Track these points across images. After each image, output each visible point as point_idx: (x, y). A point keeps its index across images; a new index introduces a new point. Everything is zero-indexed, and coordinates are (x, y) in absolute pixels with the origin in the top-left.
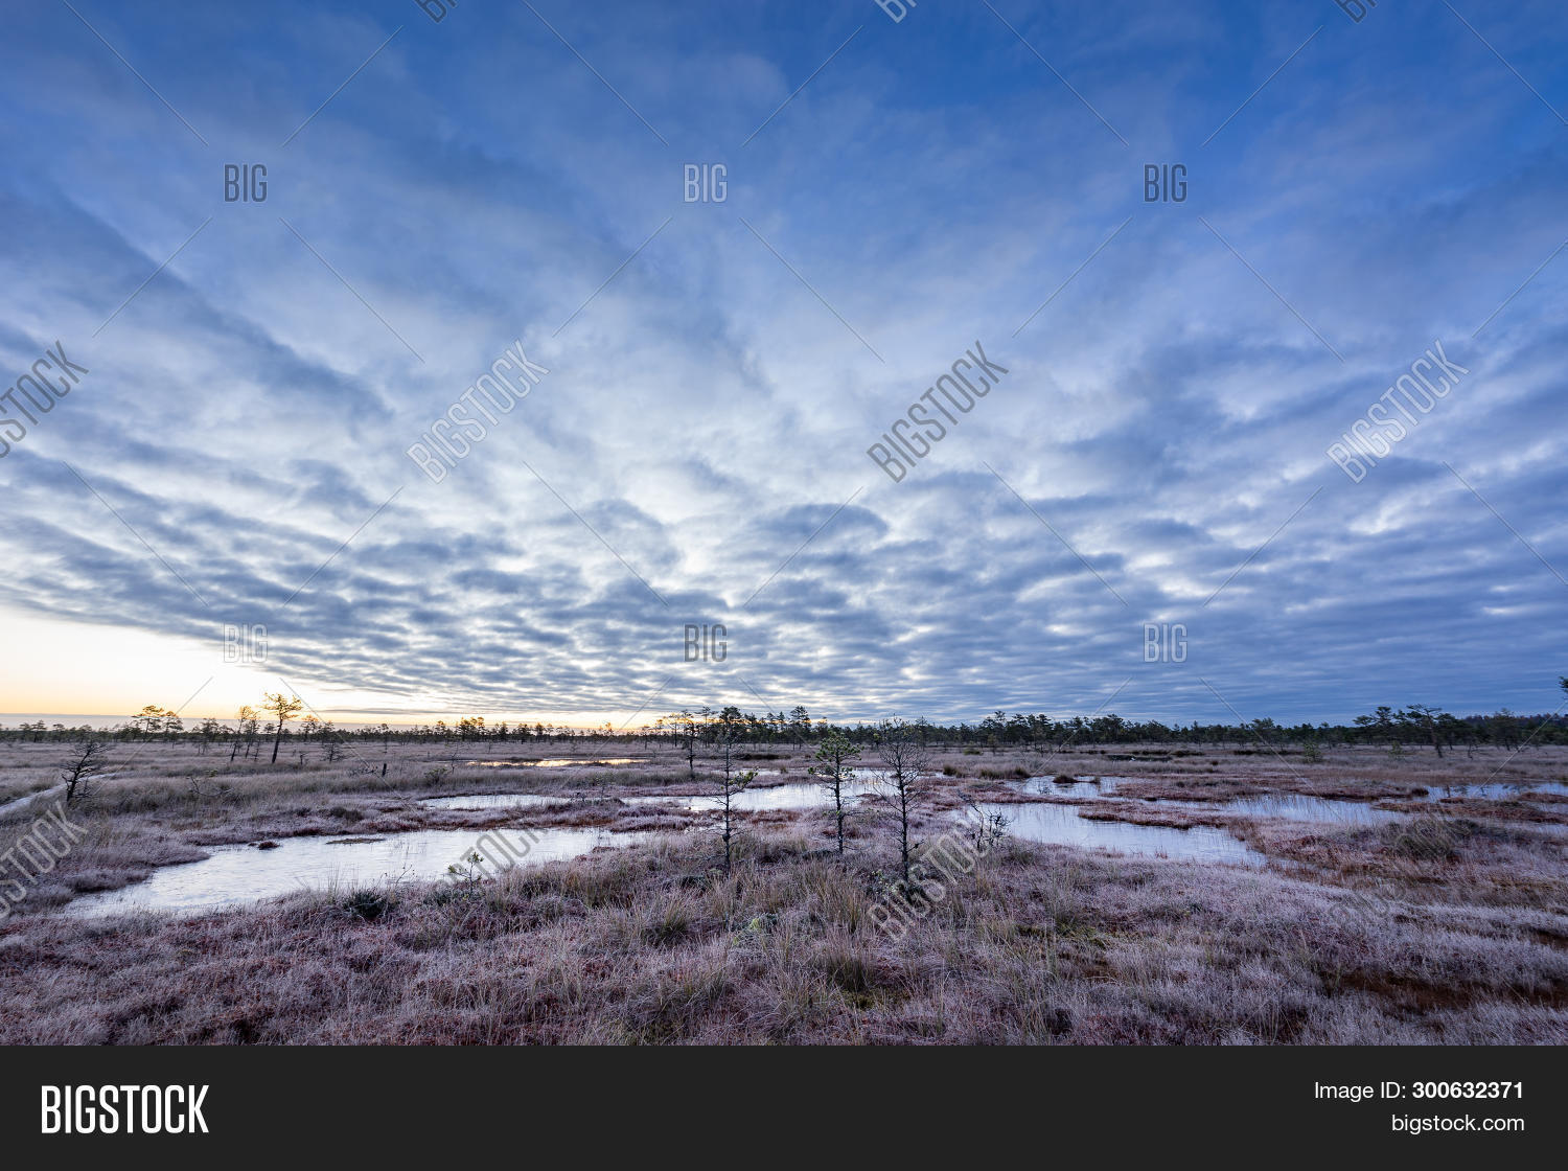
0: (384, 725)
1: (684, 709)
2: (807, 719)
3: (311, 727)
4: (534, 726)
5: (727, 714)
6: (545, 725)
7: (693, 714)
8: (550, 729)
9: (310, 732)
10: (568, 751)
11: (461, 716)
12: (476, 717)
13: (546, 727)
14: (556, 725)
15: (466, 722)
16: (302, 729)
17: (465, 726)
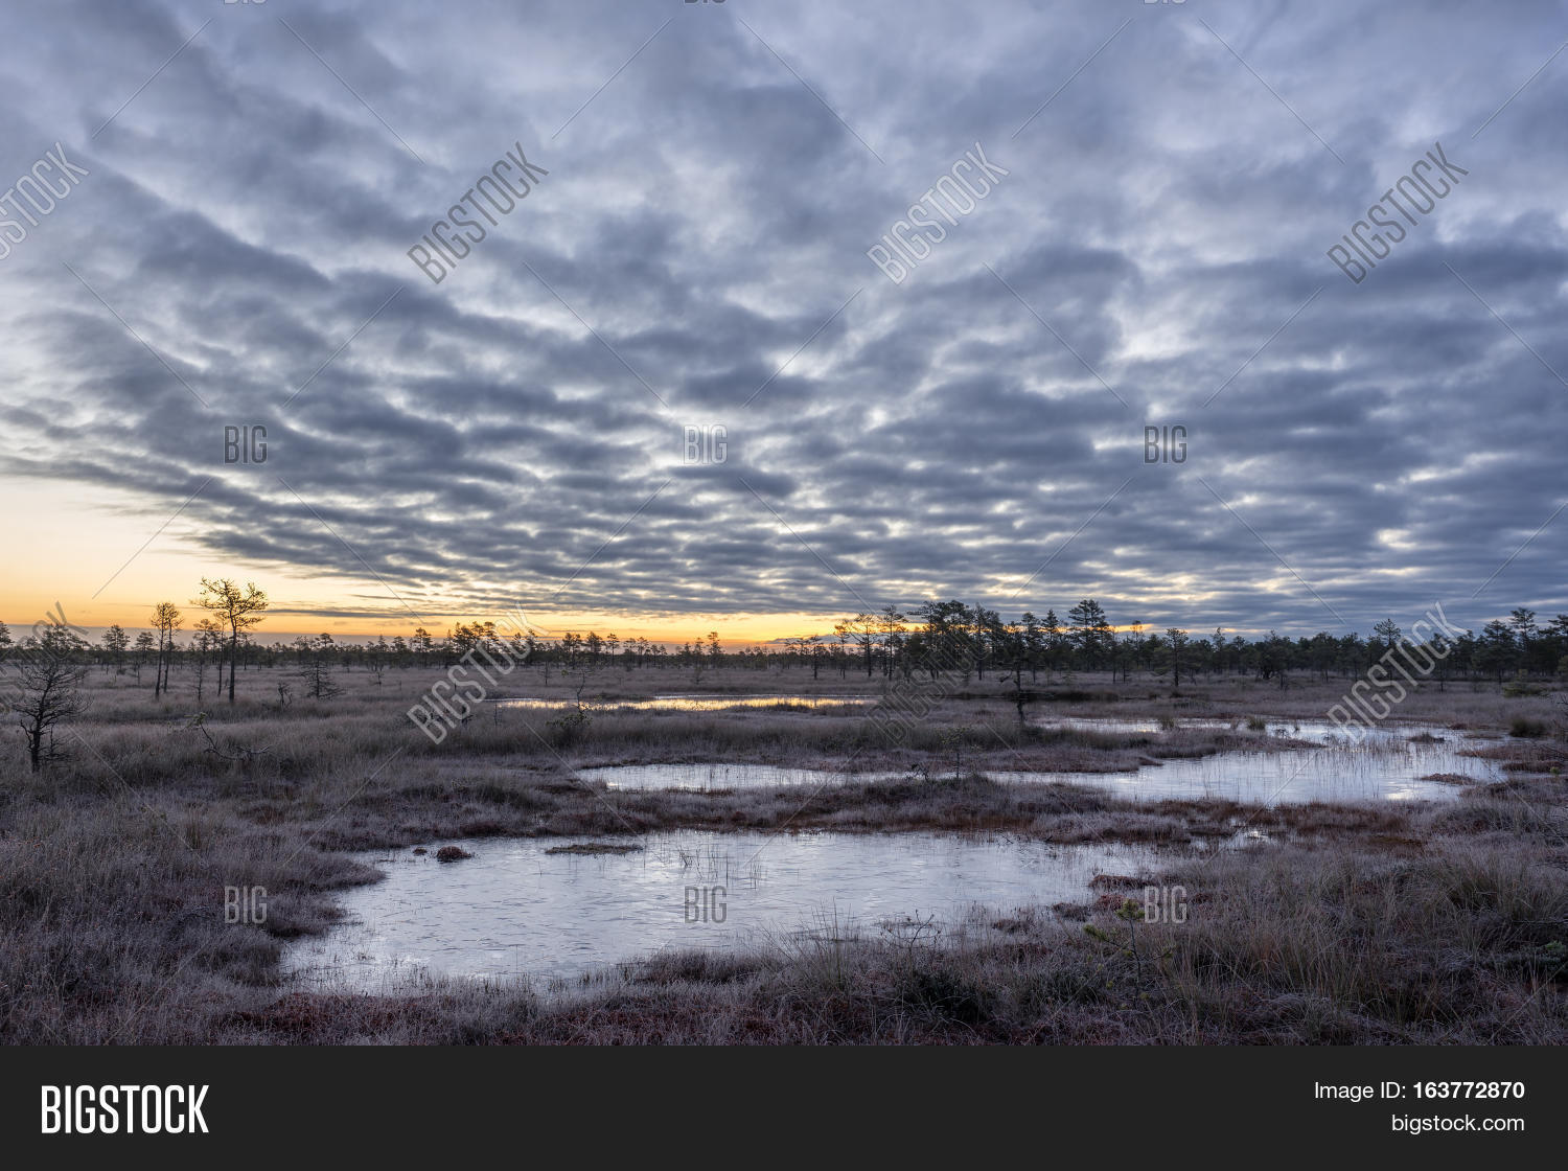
0: (325, 636)
1: (888, 605)
2: (1103, 624)
3: (210, 639)
4: (584, 637)
5: (943, 615)
6: (604, 636)
7: (906, 617)
8: (614, 643)
9: (210, 647)
10: (689, 684)
11: (455, 620)
12: (481, 622)
13: (605, 639)
14: (622, 636)
15: (465, 630)
16: (196, 642)
17: (465, 637)
